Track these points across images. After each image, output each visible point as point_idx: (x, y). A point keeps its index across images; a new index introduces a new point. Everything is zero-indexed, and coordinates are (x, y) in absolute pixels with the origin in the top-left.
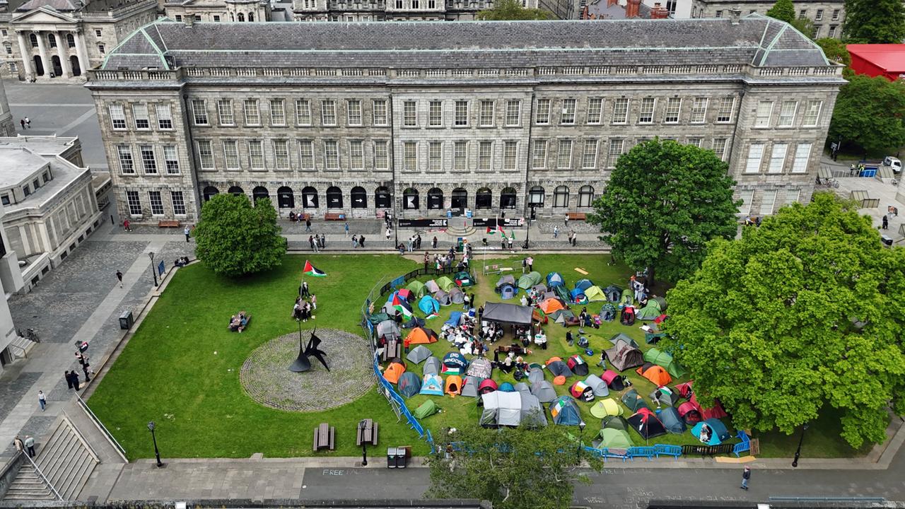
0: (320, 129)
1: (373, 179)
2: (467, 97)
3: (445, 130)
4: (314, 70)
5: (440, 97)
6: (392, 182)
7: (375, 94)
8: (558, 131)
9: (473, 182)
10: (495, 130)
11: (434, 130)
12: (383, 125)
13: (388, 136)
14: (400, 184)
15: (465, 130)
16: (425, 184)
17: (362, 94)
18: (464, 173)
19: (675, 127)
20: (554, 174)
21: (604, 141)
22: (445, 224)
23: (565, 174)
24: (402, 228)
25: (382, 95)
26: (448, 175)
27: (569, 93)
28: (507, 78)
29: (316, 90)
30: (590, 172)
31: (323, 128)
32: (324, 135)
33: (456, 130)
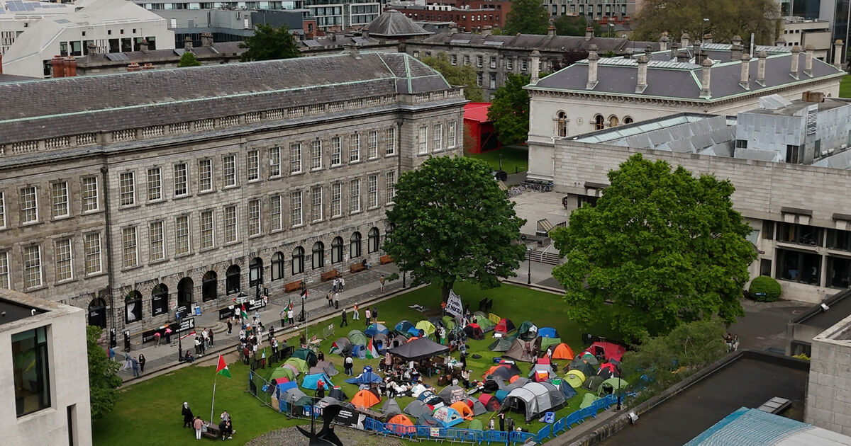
0: (19, 230)
1: (85, 291)
2: (186, 158)
3: (166, 204)
4: (10, 147)
5: (159, 161)
6: (109, 290)
7: (85, 169)
8: (269, 187)
9: (196, 266)
10: (215, 195)
11: (155, 206)
12: (93, 211)
13: (102, 224)
14: (121, 289)
15: (186, 200)
16: (149, 282)
17: (70, 171)
18: (188, 256)
19: (358, 166)
20: (269, 239)
21: (308, 191)
22: (192, 325)
23: (280, 236)
24: (146, 345)
25: (94, 168)
26: (173, 263)
27: (275, 140)
28: (223, 129)
29: (14, 174)
30: (300, 230)
31: (22, 228)
32: (24, 239)
33: (177, 201)
